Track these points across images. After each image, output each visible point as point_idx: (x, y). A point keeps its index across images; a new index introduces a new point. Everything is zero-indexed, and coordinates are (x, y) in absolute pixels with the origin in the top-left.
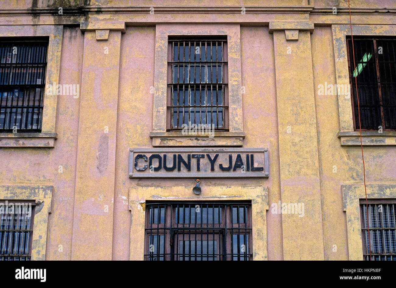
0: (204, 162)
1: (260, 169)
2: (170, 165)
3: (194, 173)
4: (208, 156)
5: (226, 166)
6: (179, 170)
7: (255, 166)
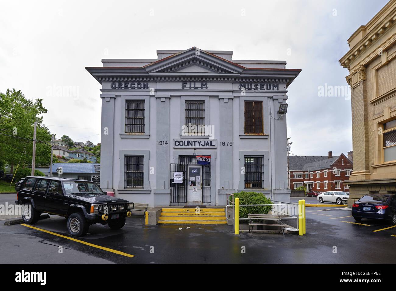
0: (197, 143)
2: (186, 144)
3: (193, 147)
4: (198, 141)
5: (204, 144)
6: (189, 146)
7: (213, 145)
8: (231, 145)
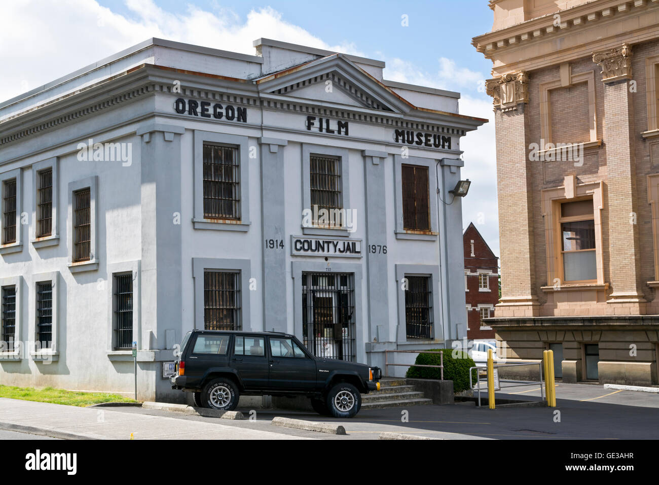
0: (331, 246)
1: (359, 252)
2: (314, 248)
3: (326, 253)
4: (333, 242)
5: (342, 250)
6: (319, 251)
7: (356, 250)
8: (385, 251)
